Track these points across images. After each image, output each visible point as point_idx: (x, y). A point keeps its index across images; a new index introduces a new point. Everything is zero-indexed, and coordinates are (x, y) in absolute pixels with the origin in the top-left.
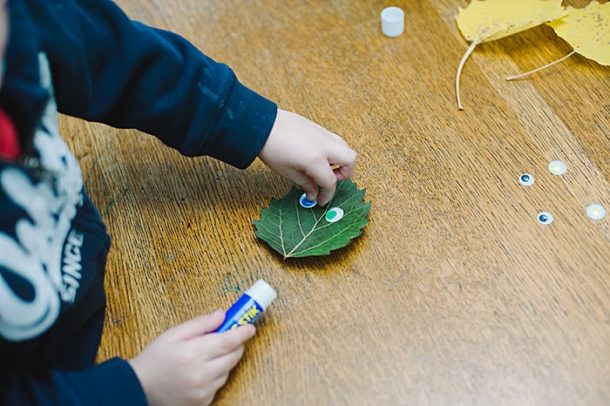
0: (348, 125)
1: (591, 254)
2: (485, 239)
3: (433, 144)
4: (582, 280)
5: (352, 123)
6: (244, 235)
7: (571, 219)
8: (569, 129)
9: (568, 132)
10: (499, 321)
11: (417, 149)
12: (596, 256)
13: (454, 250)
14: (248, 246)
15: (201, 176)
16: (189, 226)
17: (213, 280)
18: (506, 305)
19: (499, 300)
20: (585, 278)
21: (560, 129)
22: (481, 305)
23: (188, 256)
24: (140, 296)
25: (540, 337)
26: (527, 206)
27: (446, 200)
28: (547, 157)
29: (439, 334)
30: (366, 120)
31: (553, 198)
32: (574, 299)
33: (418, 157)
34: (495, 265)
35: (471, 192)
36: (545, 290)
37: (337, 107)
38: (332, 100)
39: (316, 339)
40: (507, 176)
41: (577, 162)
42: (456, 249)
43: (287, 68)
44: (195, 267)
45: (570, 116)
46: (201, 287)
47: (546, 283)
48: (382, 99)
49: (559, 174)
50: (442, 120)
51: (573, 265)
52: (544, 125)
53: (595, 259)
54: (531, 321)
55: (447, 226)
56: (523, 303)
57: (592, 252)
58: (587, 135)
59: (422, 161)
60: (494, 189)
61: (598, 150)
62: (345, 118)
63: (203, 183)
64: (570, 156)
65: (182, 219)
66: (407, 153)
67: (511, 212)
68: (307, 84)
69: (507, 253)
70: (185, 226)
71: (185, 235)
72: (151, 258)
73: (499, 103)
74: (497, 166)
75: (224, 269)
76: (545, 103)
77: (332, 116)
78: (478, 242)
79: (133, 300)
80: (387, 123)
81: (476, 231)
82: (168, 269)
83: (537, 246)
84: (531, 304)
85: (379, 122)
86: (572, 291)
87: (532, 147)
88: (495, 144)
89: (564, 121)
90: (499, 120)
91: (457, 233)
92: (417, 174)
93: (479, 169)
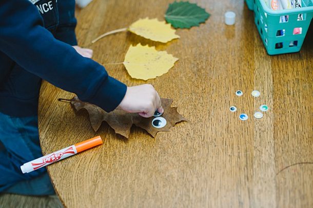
1: (244, 130)
2: (205, 107)
3: (212, 68)
4: (232, 137)
8: (273, 81)
9: (272, 82)
10: (186, 138)
11: (204, 67)
13: (190, 107)
18: (194, 133)
19: (192, 131)
20: (234, 137)
21: (269, 81)
22: (184, 129)
25: (198, 149)
27: (201, 89)
28: (255, 88)
31: (245, 104)
33: (202, 70)
34: (201, 118)
35: (213, 90)
36: (214, 135)
40: (233, 89)
41: (266, 94)
42: (191, 107)
45: (277, 76)
47: (216, 132)
48: (205, 45)
49: (255, 96)
50: (223, 61)
51: (233, 131)
52: (263, 77)
53: (243, 132)
54: (199, 143)
55: (194, 98)
56: (201, 136)
58: (279, 86)
59: (203, 71)
60: (223, 91)
61: (279, 93)
64: (265, 91)
66: (199, 67)
67: (223, 102)
69: (209, 116)
73: (251, 62)
74: (231, 85)
76: (271, 68)
78: (201, 108)
80: (200, 54)
81: (204, 104)
83: (224, 118)
84: (204, 138)
85: (198, 53)
86: (225, 140)
87: (252, 83)
88: (237, 76)
89: (273, 78)
90: (246, 68)
91: (195, 102)
92: (197, 76)
93: (223, 83)
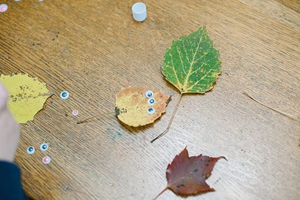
0: (112, 19)
1: (273, 29)
2: (222, 45)
3: (162, 9)
5: (113, 17)
6: (101, 104)
7: (252, 16)
10: (257, 82)
11: (156, 15)
12: (276, 29)
14: (107, 109)
15: (52, 85)
16: (66, 115)
17: (103, 137)
18: (254, 72)
19: (249, 72)
20: (278, 41)
22: (243, 79)
23: (78, 131)
24: (69, 167)
25: (279, 80)
26: (229, 19)
29: (235, 103)
30: (119, 12)
31: (238, 10)
32: (281, 54)
33: (160, 19)
34: (235, 55)
36: (266, 57)
37: (98, 12)
38: (93, 9)
39: (179, 138)
43: (55, 3)
44: (87, 136)
46: (99, 144)
47: (263, 53)
51: (270, 38)
53: (276, 30)
56: (261, 68)
57: (273, 27)
59: (163, 20)
60: (208, 18)
62: (107, 16)
63: (56, 88)
65: (60, 114)
66: (153, 20)
67: (224, 26)
68: (73, 7)
69: (237, 47)
70: (65, 116)
71: (68, 121)
72: (59, 144)
74: (202, 6)
75: (104, 129)
77: (100, 18)
79: (67, 172)
82: (73, 145)
83: (247, 36)
84: (265, 66)
92: (166, 28)
93: (194, 11)
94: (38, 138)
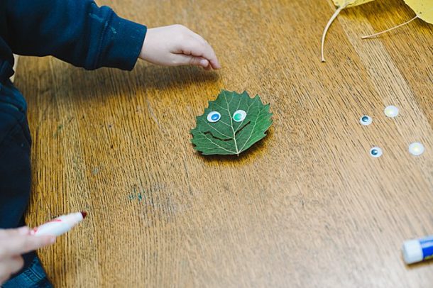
0: (237, 72)
1: (408, 183)
2: (327, 167)
3: (298, 89)
4: (397, 204)
5: (240, 71)
6: (150, 156)
7: (395, 153)
8: (406, 80)
9: (404, 82)
10: (328, 234)
11: (285, 93)
12: (412, 186)
13: (302, 174)
14: (152, 164)
15: (125, 109)
16: (112, 147)
17: (124, 190)
18: (335, 221)
19: (331, 217)
20: (400, 202)
21: (399, 80)
22: (316, 220)
23: (108, 170)
24: (72, 199)
25: (357, 248)
26: (364, 142)
27: (302, 134)
28: (384, 102)
29: (282, 241)
30: (250, 68)
31: (384, 136)
32: (389, 218)
33: (285, 99)
34: (332, 187)
35: (322, 129)
36: (368, 211)
37: (230, 57)
38: (228, 51)
39: (190, 240)
40: (352, 117)
41: (407, 107)
42: (303, 174)
43: (198, 25)
44: (112, 179)
45: (407, 69)
46: (115, 195)
47: (369, 206)
48: (265, 51)
49: (392, 117)
50: (308, 70)
51: (393, 192)
52: (386, 76)
53: (410, 188)
54: (353, 235)
55: (300, 155)
56: (349, 220)
57: (409, 181)
58: (418, 85)
59: (288, 102)
60: (339, 126)
61: (426, 97)
62: (235, 66)
63: (126, 114)
64: (403, 103)
65: (108, 142)
66: (278, 96)
67: (350, 146)
68: (211, 39)
69: (342, 179)
70: (110, 147)
71: (108, 154)
72: (83, 171)
73: (353, 57)
74: (345, 109)
75: (132, 181)
76: (389, 57)
77: (226, 64)
78: (322, 169)
79: (67, 202)
80: (266, 70)
81: (321, 160)
82: (93, 180)
83: (367, 175)
84: (355, 222)
85: (260, 70)
86: (389, 213)
87: (375, 93)
88: (346, 90)
89: (402, 73)
90: (351, 71)
91: (306, 161)
92: (283, 113)
93: (330, 110)
94: (71, 153)
